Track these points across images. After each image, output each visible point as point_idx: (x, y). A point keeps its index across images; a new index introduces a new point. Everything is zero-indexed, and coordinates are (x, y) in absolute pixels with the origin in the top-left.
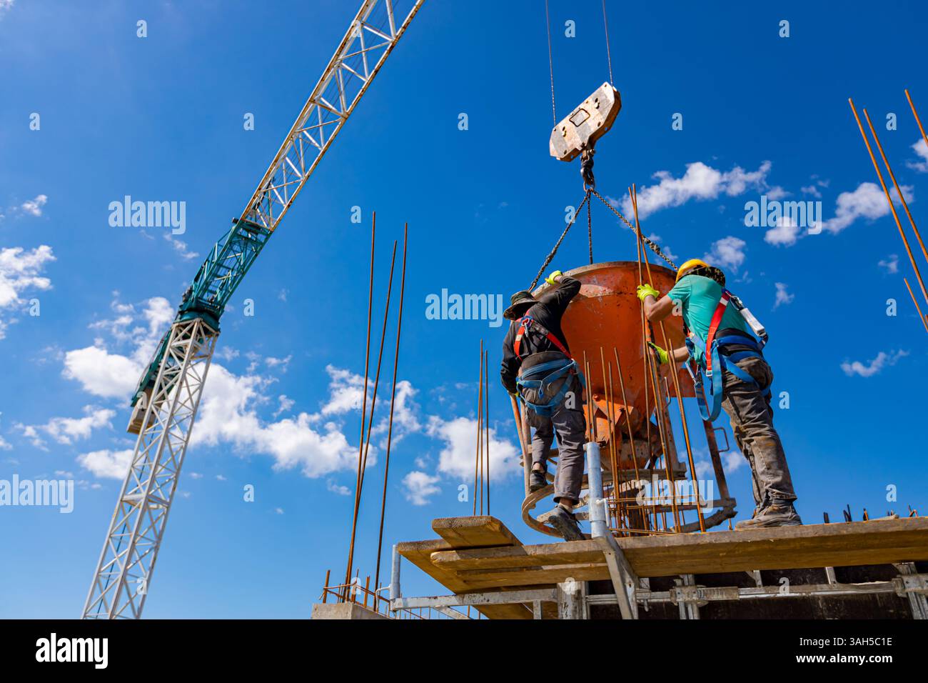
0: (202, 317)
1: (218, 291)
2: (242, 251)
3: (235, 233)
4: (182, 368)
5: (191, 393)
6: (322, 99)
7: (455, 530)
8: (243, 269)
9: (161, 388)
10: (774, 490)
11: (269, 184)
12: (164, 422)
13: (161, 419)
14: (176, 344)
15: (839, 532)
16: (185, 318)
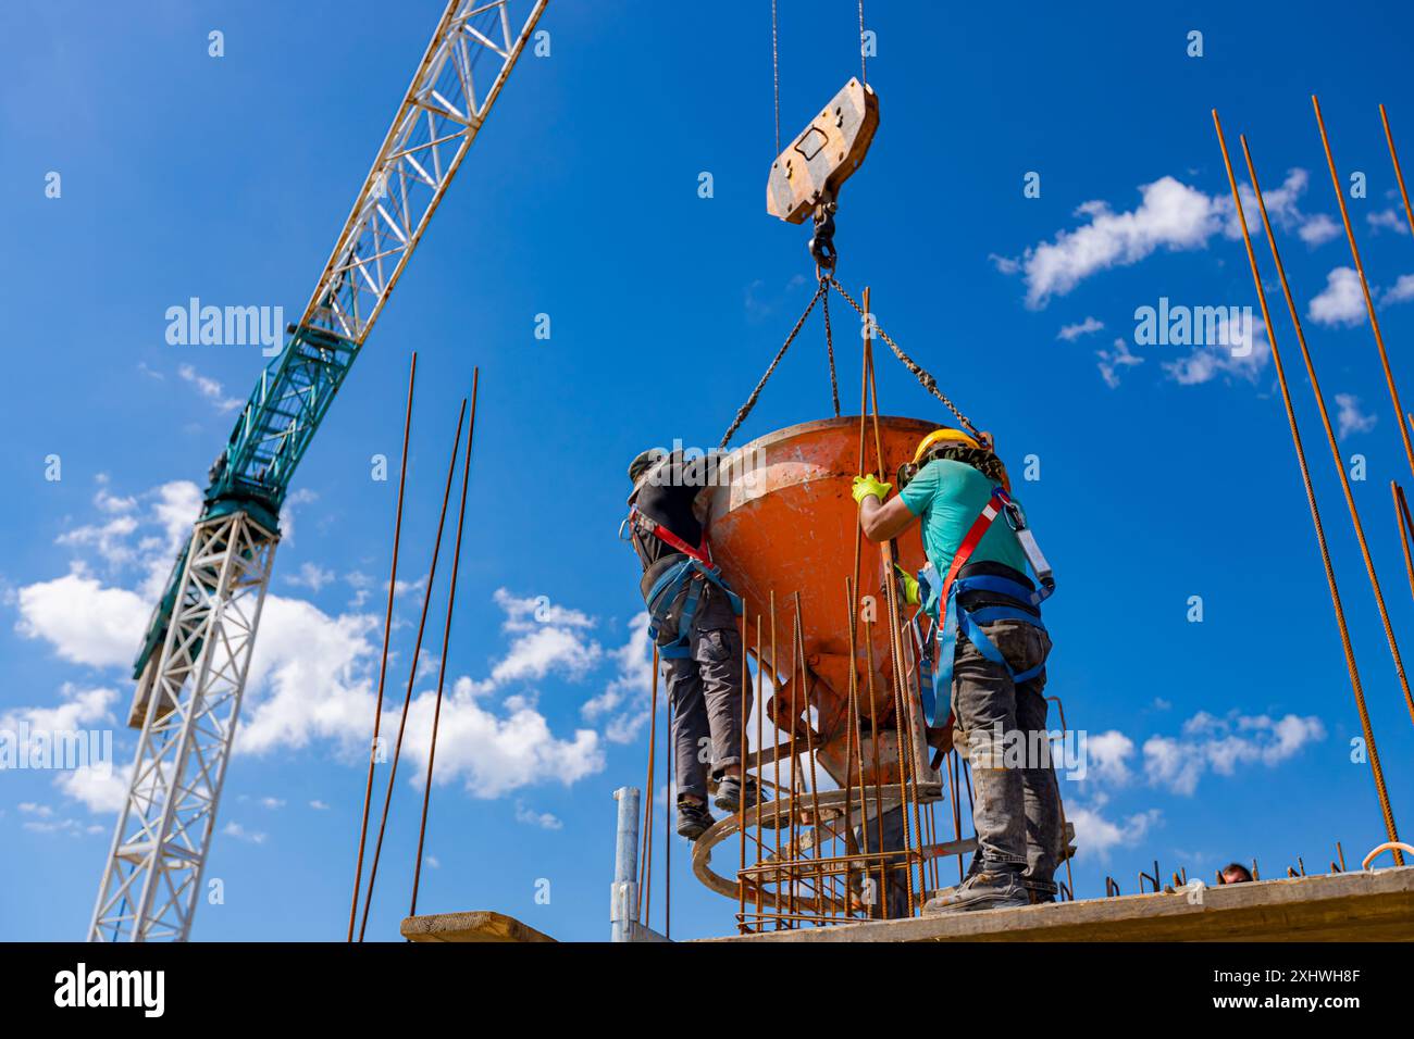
0: (244, 510)
1: (272, 459)
2: (312, 383)
3: (294, 353)
4: (214, 606)
5: (233, 650)
6: (435, 94)
8: (313, 418)
9: (177, 644)
10: (991, 846)
11: (351, 257)
12: (185, 709)
13: (181, 703)
14: (201, 561)
16: (215, 513)
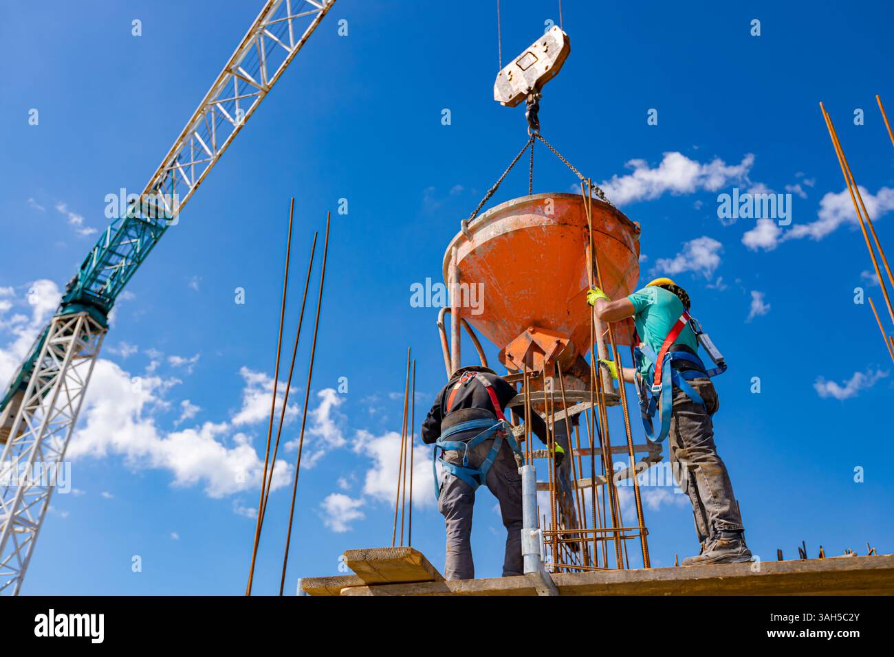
0: (87, 311)
1: (108, 281)
2: (139, 237)
3: (131, 217)
4: (62, 369)
5: (71, 397)
6: (240, 69)
7: (369, 563)
8: (139, 258)
9: (35, 391)
10: (722, 520)
11: (174, 162)
12: (37, 431)
13: (34, 427)
14: (55, 340)
15: (794, 570)
16: (68, 311)
